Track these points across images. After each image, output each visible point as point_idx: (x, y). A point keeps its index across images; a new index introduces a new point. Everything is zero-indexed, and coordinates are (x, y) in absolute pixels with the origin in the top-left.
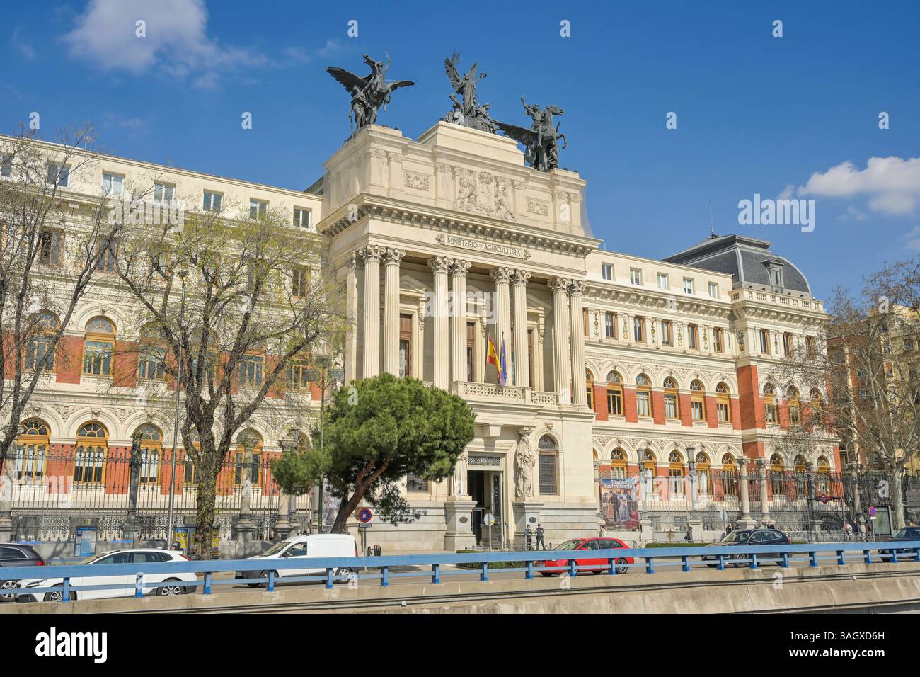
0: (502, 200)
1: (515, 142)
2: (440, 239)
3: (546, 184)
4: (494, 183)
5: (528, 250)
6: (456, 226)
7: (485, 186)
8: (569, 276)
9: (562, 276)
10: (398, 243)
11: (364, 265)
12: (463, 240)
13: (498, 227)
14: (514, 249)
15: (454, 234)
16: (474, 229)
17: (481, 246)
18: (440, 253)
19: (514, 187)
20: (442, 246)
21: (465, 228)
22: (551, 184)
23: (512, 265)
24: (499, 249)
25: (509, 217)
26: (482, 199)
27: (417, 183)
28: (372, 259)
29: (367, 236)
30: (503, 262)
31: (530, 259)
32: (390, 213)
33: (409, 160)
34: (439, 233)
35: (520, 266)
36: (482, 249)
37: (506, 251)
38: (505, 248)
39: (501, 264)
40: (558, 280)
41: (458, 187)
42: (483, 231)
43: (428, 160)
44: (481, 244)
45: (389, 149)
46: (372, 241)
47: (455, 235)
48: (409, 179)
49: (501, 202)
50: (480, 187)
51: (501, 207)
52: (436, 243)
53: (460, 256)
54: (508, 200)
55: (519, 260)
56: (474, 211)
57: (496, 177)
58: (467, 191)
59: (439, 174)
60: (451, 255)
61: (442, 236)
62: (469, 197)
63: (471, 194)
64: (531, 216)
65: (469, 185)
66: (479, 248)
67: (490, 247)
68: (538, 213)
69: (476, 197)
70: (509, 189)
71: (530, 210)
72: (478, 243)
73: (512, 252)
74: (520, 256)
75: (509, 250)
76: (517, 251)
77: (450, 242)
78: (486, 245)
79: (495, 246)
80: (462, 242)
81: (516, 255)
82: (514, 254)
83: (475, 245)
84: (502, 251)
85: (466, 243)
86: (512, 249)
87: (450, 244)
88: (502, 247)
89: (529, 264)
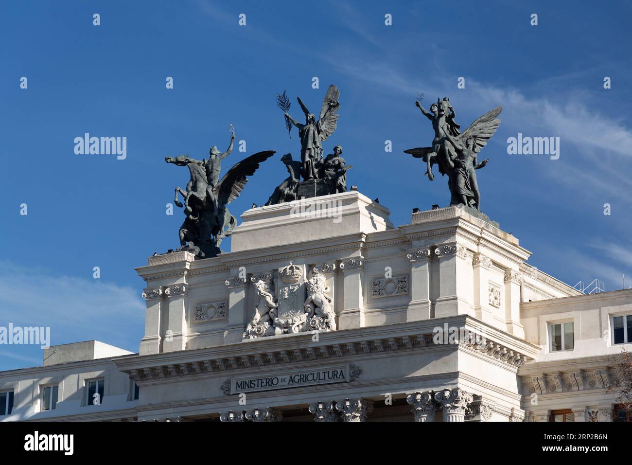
2: (226, 388)
5: (357, 364)
12: (258, 378)
14: (335, 370)
15: (244, 374)
31: (359, 378)
34: (226, 379)
35: (345, 394)
36: (286, 384)
38: (319, 372)
39: (314, 398)
44: (283, 377)
52: (221, 394)
53: (253, 404)
55: (342, 384)
60: (240, 406)
61: (228, 383)
66: (281, 385)
67: (297, 378)
68: (389, 296)
73: (330, 376)
74: (343, 377)
75: (327, 374)
76: (339, 371)
77: (239, 387)
78: (291, 376)
79: (304, 374)
80: (256, 383)
81: (337, 378)
82: (334, 378)
83: (275, 381)
84: (315, 378)
85: (262, 383)
86: (331, 372)
87: (239, 391)
88: (315, 373)
89: (359, 385)
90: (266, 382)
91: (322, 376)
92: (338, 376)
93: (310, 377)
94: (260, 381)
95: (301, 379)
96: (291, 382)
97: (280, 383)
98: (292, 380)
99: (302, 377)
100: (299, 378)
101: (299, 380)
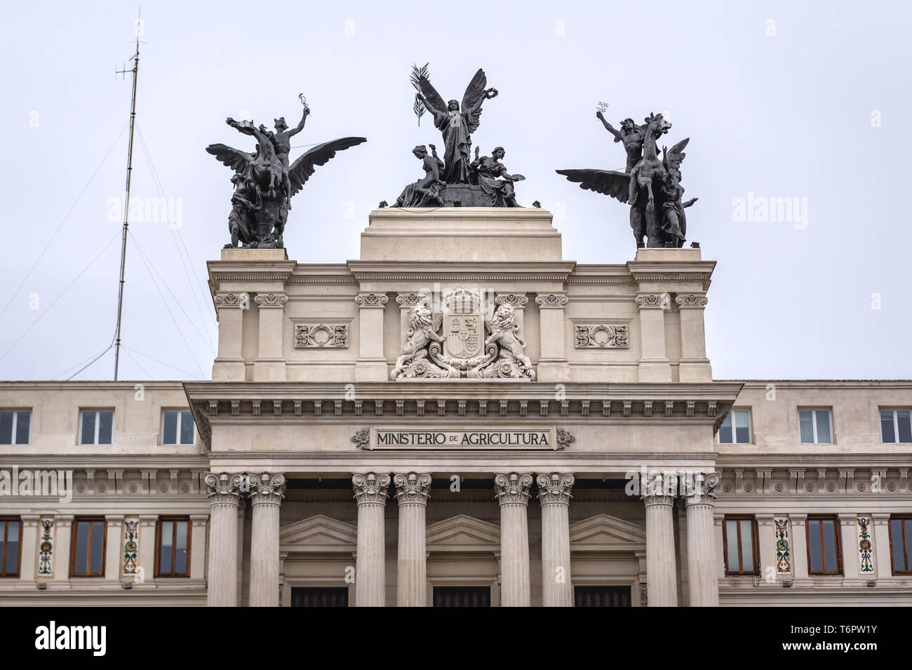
0: (503, 338)
2: (361, 440)
3: (622, 284)
5: (566, 429)
6: (390, 407)
7: (462, 319)
10: (270, 462)
12: (412, 432)
13: (482, 396)
14: (533, 432)
15: (388, 424)
16: (431, 408)
18: (358, 468)
19: (536, 305)
20: (365, 451)
21: (409, 410)
22: (634, 282)
23: (526, 466)
25: (516, 372)
26: (454, 347)
27: (322, 337)
30: (508, 462)
31: (568, 450)
33: (303, 299)
34: (359, 428)
36: (457, 443)
38: (510, 433)
39: (499, 467)
41: (404, 331)
42: (452, 408)
43: (345, 290)
44: (453, 434)
45: (255, 287)
46: (217, 466)
47: (394, 426)
48: (304, 335)
49: (499, 345)
50: (451, 322)
52: (353, 447)
53: (402, 466)
55: (545, 453)
56: (432, 370)
58: (420, 337)
59: (364, 314)
60: (382, 466)
61: (365, 434)
62: (426, 347)
63: (431, 341)
64: (588, 356)
65: (422, 324)
66: (449, 444)
67: (474, 438)
68: (602, 348)
69: (441, 344)
72: (448, 435)
73: (527, 440)
74: (547, 444)
75: (521, 437)
76: (540, 435)
77: (383, 441)
78: (465, 435)
79: (486, 434)
80: (410, 438)
81: (537, 443)
82: (532, 443)
83: (440, 439)
84: (503, 441)
85: (419, 438)
86: (527, 435)
87: (383, 446)
88: (503, 435)
89: (571, 456)
90: (427, 439)
91: (513, 439)
92: (539, 441)
93: (495, 439)
94: (416, 436)
95: (481, 439)
96: (465, 443)
97: (448, 442)
98: (466, 439)
99: (483, 437)
100: (479, 438)
101: (478, 440)
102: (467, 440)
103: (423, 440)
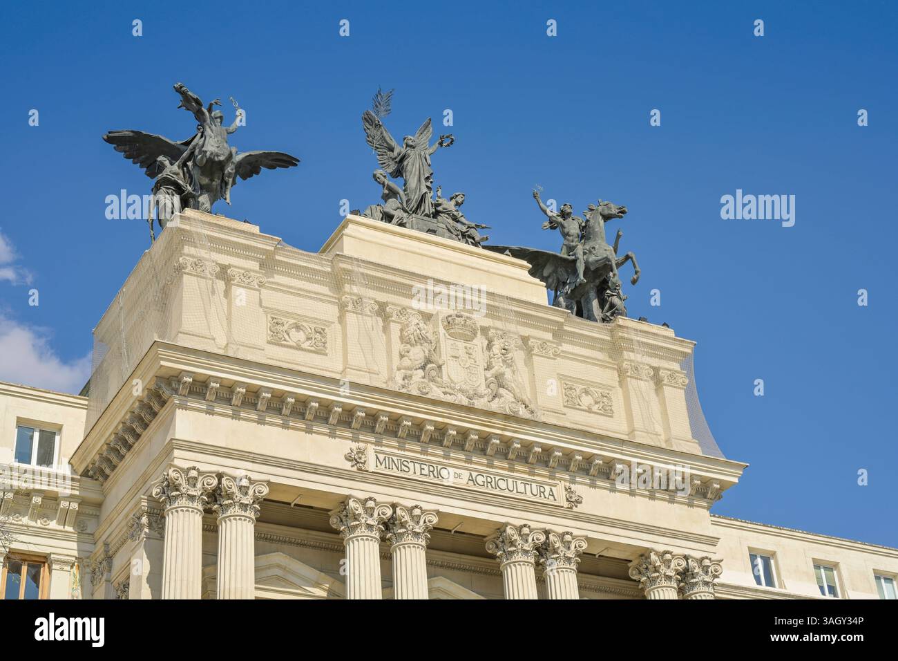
0: (503, 374)
1: (525, 263)
2: (356, 459)
3: (601, 350)
4: (480, 341)
5: (573, 487)
6: (394, 428)
7: (461, 345)
8: (679, 548)
9: (661, 548)
11: (163, 517)
12: (414, 461)
13: (496, 429)
14: (540, 484)
15: (390, 446)
16: (439, 436)
17: (460, 475)
18: (357, 490)
19: (529, 351)
20: (360, 472)
21: (416, 432)
22: (615, 349)
23: (538, 521)
24: (502, 484)
26: (454, 372)
27: (299, 336)
28: (183, 502)
29: (171, 446)
30: (516, 513)
31: (580, 509)
32: (226, 395)
33: (278, 288)
34: (354, 445)
35: (558, 525)
37: (521, 488)
39: (511, 517)
40: (653, 557)
41: (397, 346)
42: (461, 442)
43: (325, 290)
45: (225, 259)
46: (182, 459)
47: (395, 451)
48: (280, 328)
49: (499, 380)
50: (448, 346)
51: (502, 391)
52: (348, 465)
53: (407, 498)
54: (518, 377)
56: (436, 393)
57: (485, 330)
58: (418, 354)
59: (351, 318)
60: (384, 494)
61: (360, 452)
62: (423, 368)
63: (428, 361)
65: (422, 339)
67: (480, 480)
68: (590, 411)
69: (440, 367)
70: (518, 356)
71: (572, 403)
72: (452, 470)
73: (534, 492)
75: (528, 487)
76: (548, 489)
77: (381, 464)
79: (493, 477)
81: (545, 497)
82: (540, 496)
83: (444, 473)
84: (510, 488)
85: (421, 469)
86: (534, 485)
87: (381, 469)
88: (510, 481)
89: (580, 518)
90: (429, 471)
92: (546, 495)
94: (418, 466)
95: (487, 482)
96: (471, 483)
97: (452, 479)
98: (471, 479)
99: (489, 479)
100: (485, 480)
101: (484, 482)
102: (473, 480)
103: (425, 472)
